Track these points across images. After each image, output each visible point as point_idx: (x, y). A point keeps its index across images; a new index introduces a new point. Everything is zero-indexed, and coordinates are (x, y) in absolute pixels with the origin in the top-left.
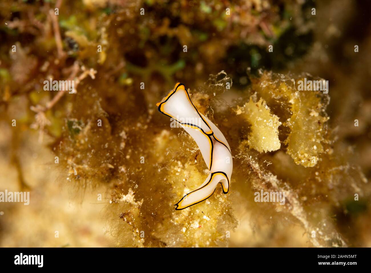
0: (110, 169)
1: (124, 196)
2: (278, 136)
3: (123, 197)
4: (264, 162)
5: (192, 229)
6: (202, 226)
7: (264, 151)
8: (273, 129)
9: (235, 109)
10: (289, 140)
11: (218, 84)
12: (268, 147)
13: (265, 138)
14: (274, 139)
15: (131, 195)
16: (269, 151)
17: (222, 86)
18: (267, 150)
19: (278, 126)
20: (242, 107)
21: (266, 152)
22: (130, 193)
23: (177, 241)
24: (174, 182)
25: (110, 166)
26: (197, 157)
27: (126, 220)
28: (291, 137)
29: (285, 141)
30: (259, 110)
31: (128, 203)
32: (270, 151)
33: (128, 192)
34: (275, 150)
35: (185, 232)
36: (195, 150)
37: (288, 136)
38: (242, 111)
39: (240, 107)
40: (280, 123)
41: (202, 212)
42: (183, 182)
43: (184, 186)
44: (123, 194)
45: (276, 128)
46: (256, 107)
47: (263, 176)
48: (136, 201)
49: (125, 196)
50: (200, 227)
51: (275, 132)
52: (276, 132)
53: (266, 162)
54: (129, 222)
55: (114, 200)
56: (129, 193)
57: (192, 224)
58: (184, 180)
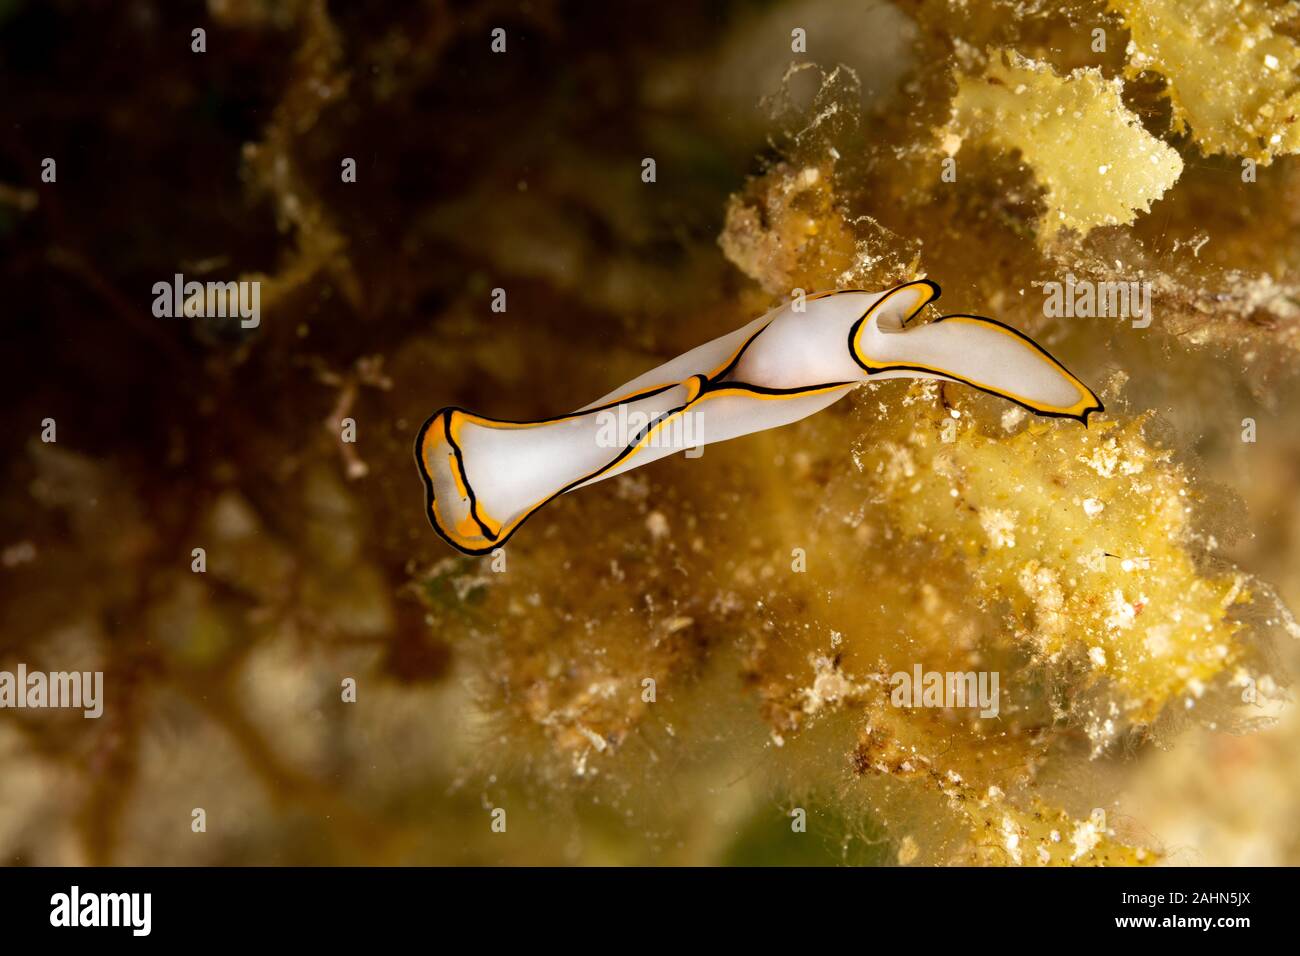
0: (683, 632)
1: (808, 691)
2: (1146, 132)
3: (807, 698)
4: (1175, 249)
5: (1119, 633)
6: (1144, 600)
7: (1139, 212)
8: (1112, 119)
9: (931, 144)
10: (1182, 109)
11: (823, 116)
12: (1141, 191)
13: (1110, 167)
14: (1142, 149)
15: (828, 671)
16: (1156, 201)
17: (838, 111)
18: (1149, 201)
19: (1119, 99)
20: (952, 122)
21: (1148, 211)
22: (822, 667)
23: (1115, 715)
24: (924, 523)
25: (677, 624)
26: (946, 395)
27: (885, 770)
28: (1178, 92)
29: (1172, 123)
30: (1012, 92)
31: (840, 704)
32: (1160, 197)
33: (813, 669)
34: (1172, 184)
35: (1107, 662)
36: (932, 385)
37: (1167, 100)
38: (958, 132)
39: (945, 126)
40: (1118, 82)
41: (1107, 555)
42: (958, 502)
43: (968, 514)
44: (801, 690)
45: (1117, 111)
46: (994, 87)
47: (1217, 301)
48: (861, 681)
49: (812, 687)
50: (1139, 609)
51: (1126, 125)
52: (1130, 123)
53: (1181, 246)
54: (900, 768)
55: (784, 727)
56: (816, 672)
57: (1106, 621)
58: (954, 493)
